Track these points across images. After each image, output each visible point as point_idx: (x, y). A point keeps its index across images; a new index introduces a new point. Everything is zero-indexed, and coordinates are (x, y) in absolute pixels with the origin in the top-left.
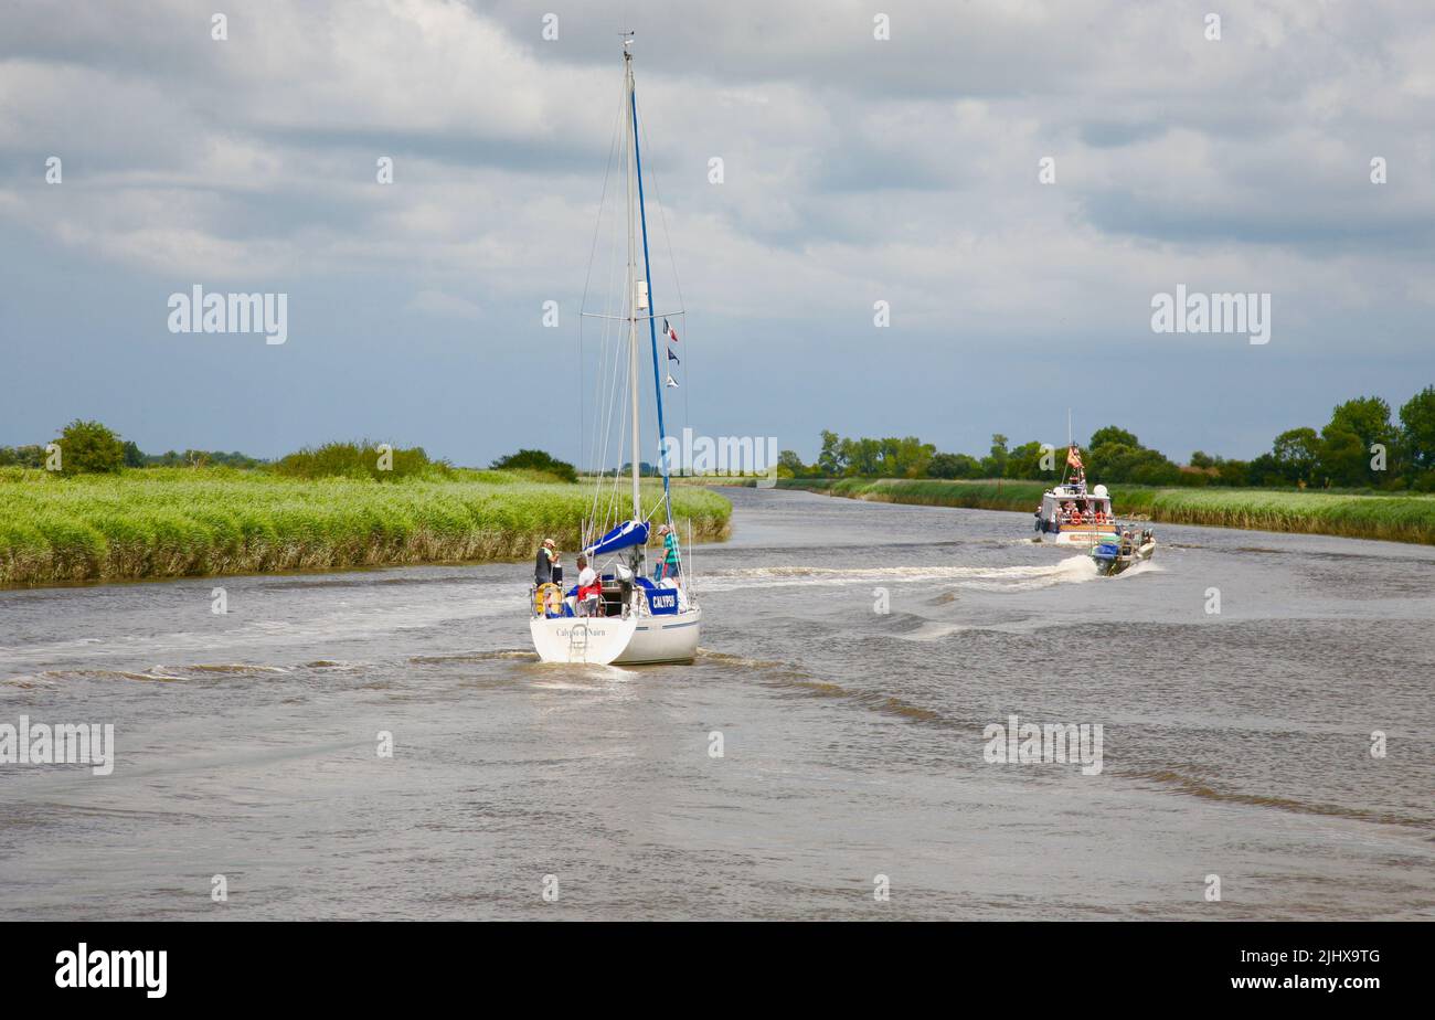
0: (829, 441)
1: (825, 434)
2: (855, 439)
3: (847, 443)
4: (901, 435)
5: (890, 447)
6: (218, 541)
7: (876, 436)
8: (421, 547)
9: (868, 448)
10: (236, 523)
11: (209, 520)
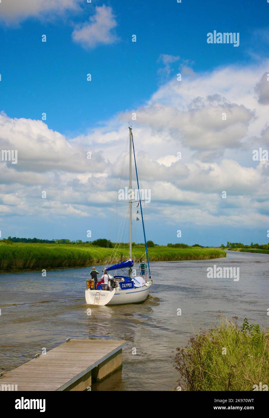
0: (228, 243)
1: (227, 242)
2: (232, 243)
3: (231, 243)
4: (238, 242)
5: (237, 244)
6: (172, 255)
7: (235, 242)
8: (194, 257)
9: (234, 244)
10: (174, 254)
11: (170, 253)
